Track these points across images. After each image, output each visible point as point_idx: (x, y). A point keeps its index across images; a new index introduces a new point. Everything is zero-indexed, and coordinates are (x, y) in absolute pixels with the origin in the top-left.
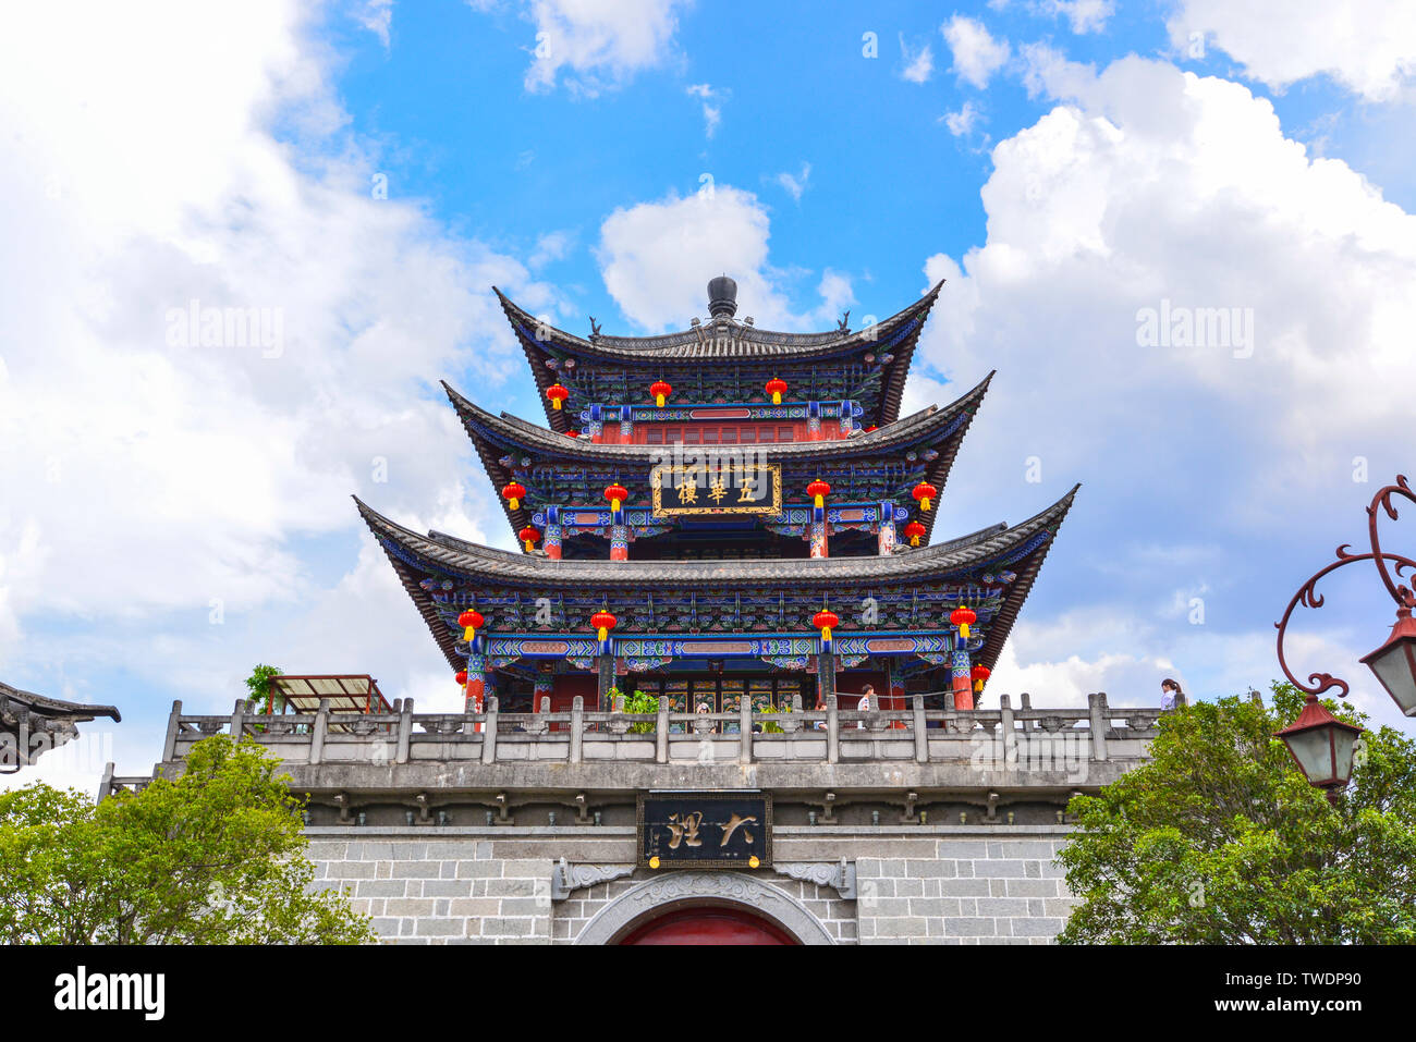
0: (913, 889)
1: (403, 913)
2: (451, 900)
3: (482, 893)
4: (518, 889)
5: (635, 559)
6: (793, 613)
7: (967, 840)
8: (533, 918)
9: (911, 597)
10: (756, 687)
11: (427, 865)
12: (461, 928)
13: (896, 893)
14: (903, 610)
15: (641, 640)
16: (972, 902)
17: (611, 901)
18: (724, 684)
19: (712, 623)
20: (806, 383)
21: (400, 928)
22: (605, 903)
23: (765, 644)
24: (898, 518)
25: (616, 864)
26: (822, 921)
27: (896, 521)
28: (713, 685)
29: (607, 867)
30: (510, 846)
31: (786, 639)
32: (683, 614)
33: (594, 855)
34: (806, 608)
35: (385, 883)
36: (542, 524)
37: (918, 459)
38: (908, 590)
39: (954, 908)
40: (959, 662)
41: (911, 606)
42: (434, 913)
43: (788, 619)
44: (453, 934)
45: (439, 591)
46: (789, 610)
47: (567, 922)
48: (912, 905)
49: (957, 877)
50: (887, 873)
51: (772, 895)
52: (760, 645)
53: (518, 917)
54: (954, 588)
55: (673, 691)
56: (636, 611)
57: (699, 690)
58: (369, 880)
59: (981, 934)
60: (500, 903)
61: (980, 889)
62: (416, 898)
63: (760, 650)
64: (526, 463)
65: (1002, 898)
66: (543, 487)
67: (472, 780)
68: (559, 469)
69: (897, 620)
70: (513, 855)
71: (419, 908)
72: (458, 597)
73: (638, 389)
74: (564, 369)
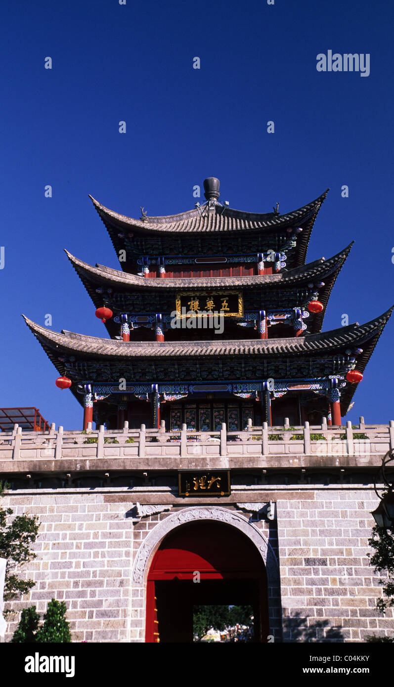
0: (303, 515)
1: (62, 530)
2: (85, 523)
3: (99, 519)
4: (116, 517)
5: (167, 341)
6: (249, 370)
7: (329, 491)
8: (124, 531)
9: (309, 361)
10: (231, 406)
11: (72, 507)
12: (90, 536)
13: (295, 517)
14: (305, 368)
15: (172, 385)
16: (332, 521)
17: (161, 522)
18: (214, 406)
19: (208, 375)
20: (256, 243)
21: (61, 537)
22: (158, 523)
23: (235, 386)
24: (304, 317)
25: (163, 504)
26: (260, 531)
27: (303, 319)
28: (209, 406)
29: (159, 506)
30: (112, 496)
31: (246, 383)
32: (193, 371)
33: (152, 501)
34: (255, 367)
35: (52, 516)
36: (119, 322)
37: (314, 286)
38: (307, 358)
39: (323, 523)
40: (333, 394)
41: (309, 366)
42: (77, 529)
43: (246, 373)
44: (86, 539)
45: (68, 361)
46: (247, 369)
47: (140, 532)
48: (303, 522)
49: (325, 509)
50: (291, 507)
51: (237, 518)
52: (232, 387)
53: (117, 531)
54: (330, 357)
55: (189, 409)
56: (169, 370)
57: (201, 408)
58: (44, 515)
59: (336, 536)
60: (108, 524)
61: (335, 514)
62: (68, 523)
63: (232, 389)
64: (110, 291)
65: (346, 519)
66: (119, 303)
67: (93, 466)
68: (127, 294)
69: (302, 373)
70: (114, 501)
71: (69, 527)
72: (78, 364)
73: (168, 247)
74: (128, 238)
